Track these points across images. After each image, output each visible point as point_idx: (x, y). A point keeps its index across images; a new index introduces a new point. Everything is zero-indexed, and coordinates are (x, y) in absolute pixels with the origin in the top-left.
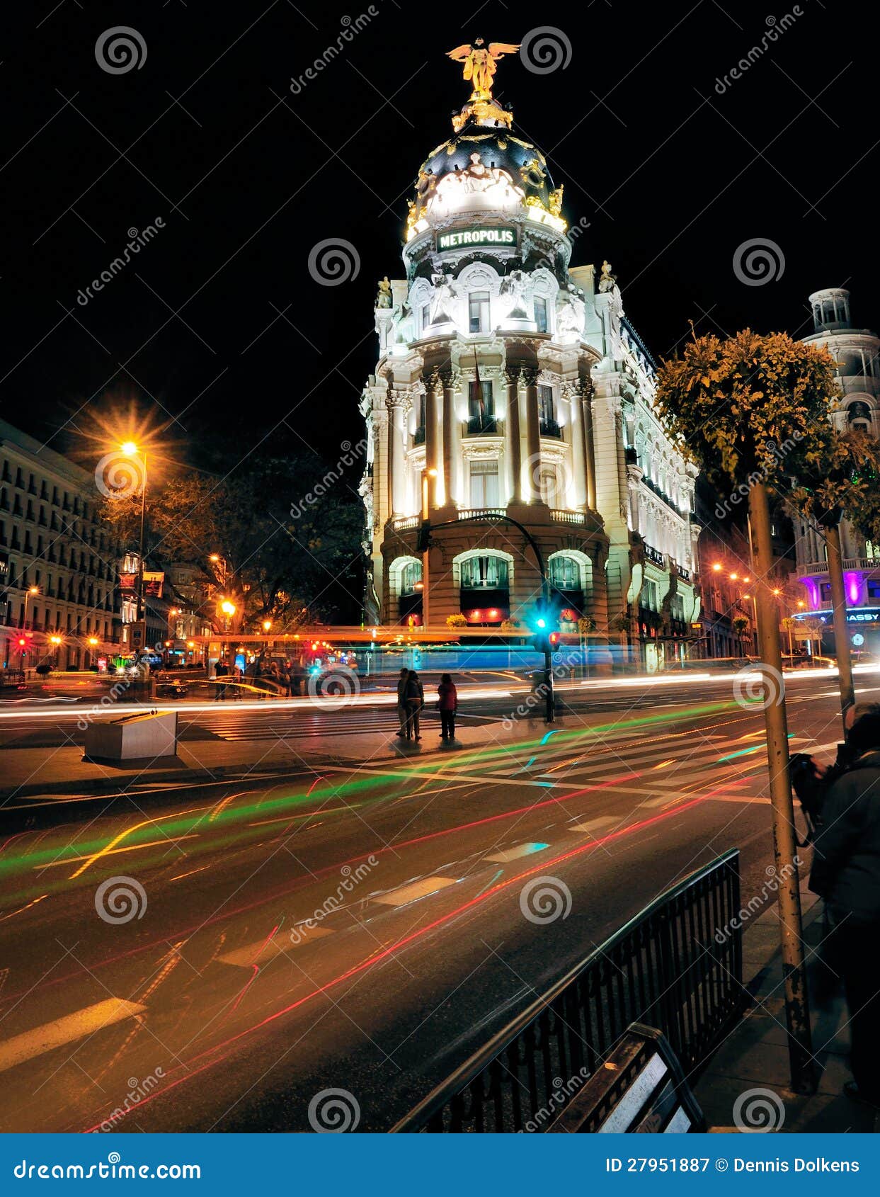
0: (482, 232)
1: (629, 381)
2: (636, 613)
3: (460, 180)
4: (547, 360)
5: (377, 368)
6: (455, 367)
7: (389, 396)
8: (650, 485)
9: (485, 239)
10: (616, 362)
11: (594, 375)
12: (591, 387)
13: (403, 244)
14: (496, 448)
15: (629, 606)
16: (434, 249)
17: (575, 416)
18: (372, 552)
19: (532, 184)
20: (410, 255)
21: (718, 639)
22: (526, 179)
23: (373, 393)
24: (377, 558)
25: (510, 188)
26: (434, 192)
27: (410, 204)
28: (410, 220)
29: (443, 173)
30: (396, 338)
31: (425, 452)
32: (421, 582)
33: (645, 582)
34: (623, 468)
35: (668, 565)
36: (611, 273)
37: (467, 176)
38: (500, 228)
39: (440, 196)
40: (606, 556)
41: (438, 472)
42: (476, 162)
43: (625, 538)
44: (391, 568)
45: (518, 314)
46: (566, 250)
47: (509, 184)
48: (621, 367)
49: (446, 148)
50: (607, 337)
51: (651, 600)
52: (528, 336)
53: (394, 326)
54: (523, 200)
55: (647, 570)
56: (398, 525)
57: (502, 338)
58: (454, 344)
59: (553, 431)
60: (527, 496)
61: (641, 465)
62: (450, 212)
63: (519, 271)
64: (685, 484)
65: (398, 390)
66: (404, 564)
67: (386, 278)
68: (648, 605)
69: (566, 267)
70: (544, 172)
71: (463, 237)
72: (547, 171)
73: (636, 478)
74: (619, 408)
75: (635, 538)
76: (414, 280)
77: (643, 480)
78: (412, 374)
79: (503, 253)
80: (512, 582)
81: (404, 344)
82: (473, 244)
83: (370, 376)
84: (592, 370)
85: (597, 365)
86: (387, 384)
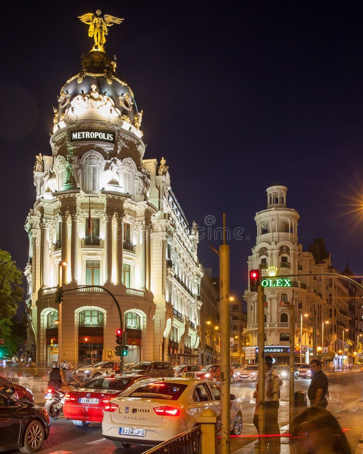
0: (96, 133)
1: (171, 225)
2: (167, 342)
3: (85, 100)
4: (129, 209)
5: (35, 205)
6: (78, 209)
7: (41, 222)
8: (178, 279)
9: (98, 137)
10: (165, 214)
11: (153, 220)
12: (151, 226)
13: (50, 134)
14: (100, 255)
15: (164, 338)
16: (68, 140)
17: (141, 241)
18: (31, 305)
19: (125, 107)
20: (54, 142)
21: (207, 357)
22: (122, 104)
23: (33, 219)
24: (34, 308)
25: (112, 108)
26: (69, 105)
27: (55, 111)
28: (55, 121)
29: (75, 94)
30: (46, 189)
31: (61, 254)
32: (58, 321)
33: (173, 328)
34: (165, 270)
35: (185, 320)
36: (166, 165)
37: (88, 98)
38: (106, 132)
39: (72, 108)
40: (154, 313)
41: (68, 265)
42: (94, 90)
43: (164, 305)
44: (42, 314)
45: (113, 182)
46: (142, 149)
47: (112, 106)
48: (167, 216)
49: (77, 79)
50: (161, 200)
51: (175, 337)
52: (119, 195)
53: (45, 182)
54: (119, 117)
55: (174, 322)
56: (45, 291)
57: (105, 195)
58: (78, 196)
59: (129, 247)
60: (115, 280)
61: (174, 269)
62: (78, 119)
63: (116, 158)
64: (196, 281)
65: (46, 219)
66: (49, 312)
67: (40, 154)
68: (173, 339)
69: (141, 159)
70: (132, 102)
71: (85, 134)
72: (134, 101)
73: (171, 275)
74: (165, 238)
75: (169, 305)
76: (56, 157)
77: (175, 277)
78: (54, 211)
79: (107, 147)
80: (105, 323)
81: (50, 193)
82: (90, 139)
83: (31, 209)
84: (152, 217)
85: (155, 214)
86: (40, 215)
